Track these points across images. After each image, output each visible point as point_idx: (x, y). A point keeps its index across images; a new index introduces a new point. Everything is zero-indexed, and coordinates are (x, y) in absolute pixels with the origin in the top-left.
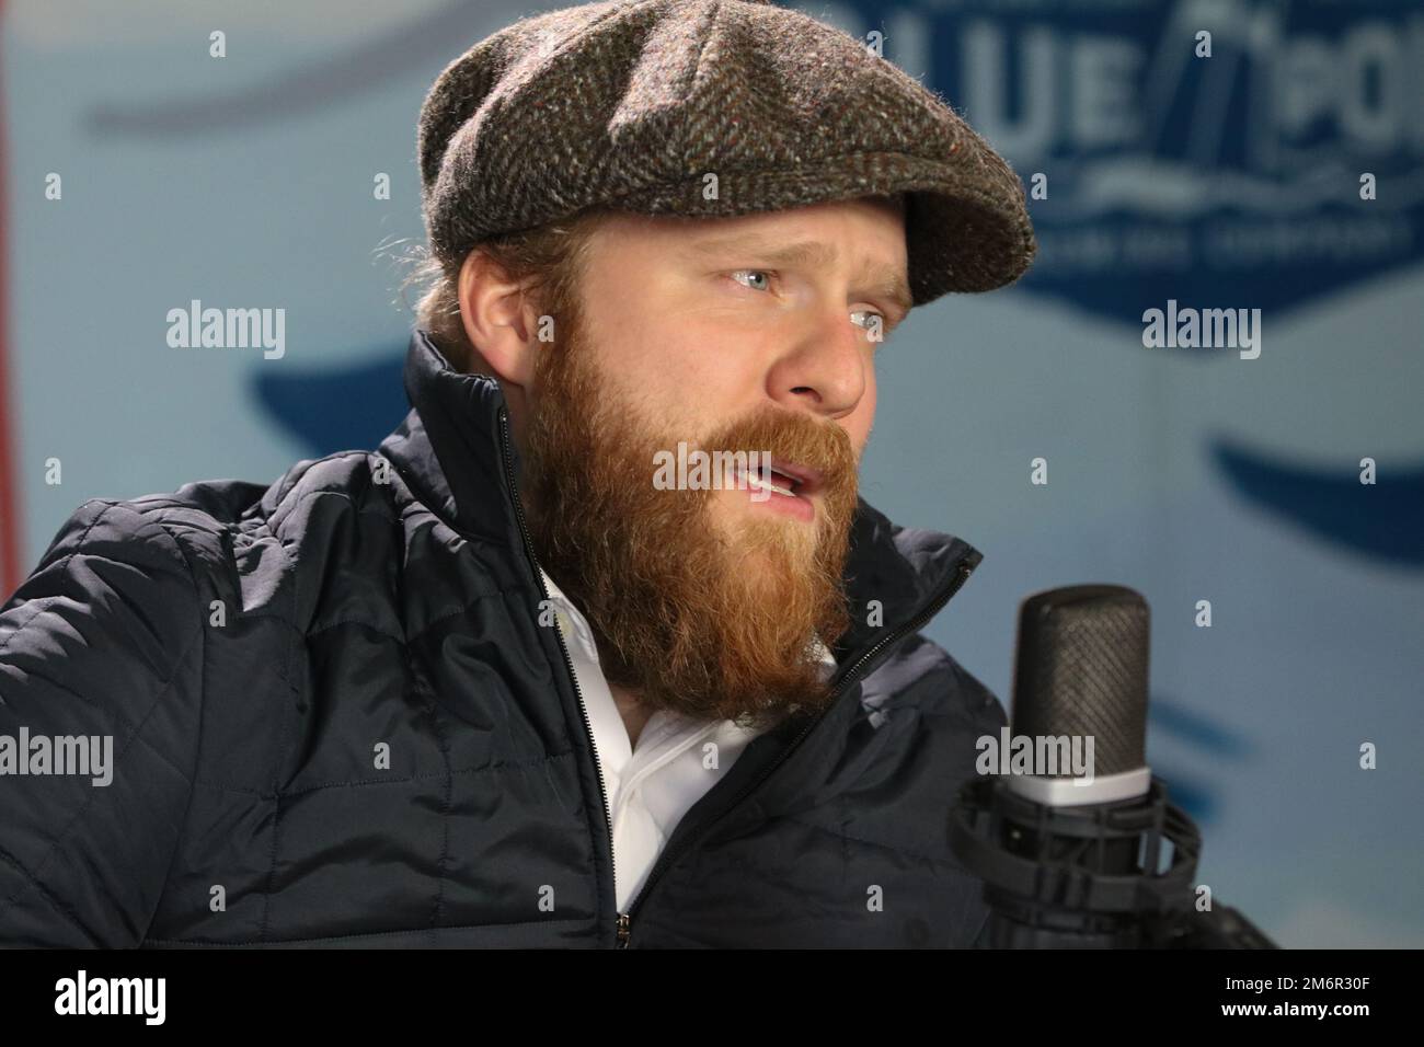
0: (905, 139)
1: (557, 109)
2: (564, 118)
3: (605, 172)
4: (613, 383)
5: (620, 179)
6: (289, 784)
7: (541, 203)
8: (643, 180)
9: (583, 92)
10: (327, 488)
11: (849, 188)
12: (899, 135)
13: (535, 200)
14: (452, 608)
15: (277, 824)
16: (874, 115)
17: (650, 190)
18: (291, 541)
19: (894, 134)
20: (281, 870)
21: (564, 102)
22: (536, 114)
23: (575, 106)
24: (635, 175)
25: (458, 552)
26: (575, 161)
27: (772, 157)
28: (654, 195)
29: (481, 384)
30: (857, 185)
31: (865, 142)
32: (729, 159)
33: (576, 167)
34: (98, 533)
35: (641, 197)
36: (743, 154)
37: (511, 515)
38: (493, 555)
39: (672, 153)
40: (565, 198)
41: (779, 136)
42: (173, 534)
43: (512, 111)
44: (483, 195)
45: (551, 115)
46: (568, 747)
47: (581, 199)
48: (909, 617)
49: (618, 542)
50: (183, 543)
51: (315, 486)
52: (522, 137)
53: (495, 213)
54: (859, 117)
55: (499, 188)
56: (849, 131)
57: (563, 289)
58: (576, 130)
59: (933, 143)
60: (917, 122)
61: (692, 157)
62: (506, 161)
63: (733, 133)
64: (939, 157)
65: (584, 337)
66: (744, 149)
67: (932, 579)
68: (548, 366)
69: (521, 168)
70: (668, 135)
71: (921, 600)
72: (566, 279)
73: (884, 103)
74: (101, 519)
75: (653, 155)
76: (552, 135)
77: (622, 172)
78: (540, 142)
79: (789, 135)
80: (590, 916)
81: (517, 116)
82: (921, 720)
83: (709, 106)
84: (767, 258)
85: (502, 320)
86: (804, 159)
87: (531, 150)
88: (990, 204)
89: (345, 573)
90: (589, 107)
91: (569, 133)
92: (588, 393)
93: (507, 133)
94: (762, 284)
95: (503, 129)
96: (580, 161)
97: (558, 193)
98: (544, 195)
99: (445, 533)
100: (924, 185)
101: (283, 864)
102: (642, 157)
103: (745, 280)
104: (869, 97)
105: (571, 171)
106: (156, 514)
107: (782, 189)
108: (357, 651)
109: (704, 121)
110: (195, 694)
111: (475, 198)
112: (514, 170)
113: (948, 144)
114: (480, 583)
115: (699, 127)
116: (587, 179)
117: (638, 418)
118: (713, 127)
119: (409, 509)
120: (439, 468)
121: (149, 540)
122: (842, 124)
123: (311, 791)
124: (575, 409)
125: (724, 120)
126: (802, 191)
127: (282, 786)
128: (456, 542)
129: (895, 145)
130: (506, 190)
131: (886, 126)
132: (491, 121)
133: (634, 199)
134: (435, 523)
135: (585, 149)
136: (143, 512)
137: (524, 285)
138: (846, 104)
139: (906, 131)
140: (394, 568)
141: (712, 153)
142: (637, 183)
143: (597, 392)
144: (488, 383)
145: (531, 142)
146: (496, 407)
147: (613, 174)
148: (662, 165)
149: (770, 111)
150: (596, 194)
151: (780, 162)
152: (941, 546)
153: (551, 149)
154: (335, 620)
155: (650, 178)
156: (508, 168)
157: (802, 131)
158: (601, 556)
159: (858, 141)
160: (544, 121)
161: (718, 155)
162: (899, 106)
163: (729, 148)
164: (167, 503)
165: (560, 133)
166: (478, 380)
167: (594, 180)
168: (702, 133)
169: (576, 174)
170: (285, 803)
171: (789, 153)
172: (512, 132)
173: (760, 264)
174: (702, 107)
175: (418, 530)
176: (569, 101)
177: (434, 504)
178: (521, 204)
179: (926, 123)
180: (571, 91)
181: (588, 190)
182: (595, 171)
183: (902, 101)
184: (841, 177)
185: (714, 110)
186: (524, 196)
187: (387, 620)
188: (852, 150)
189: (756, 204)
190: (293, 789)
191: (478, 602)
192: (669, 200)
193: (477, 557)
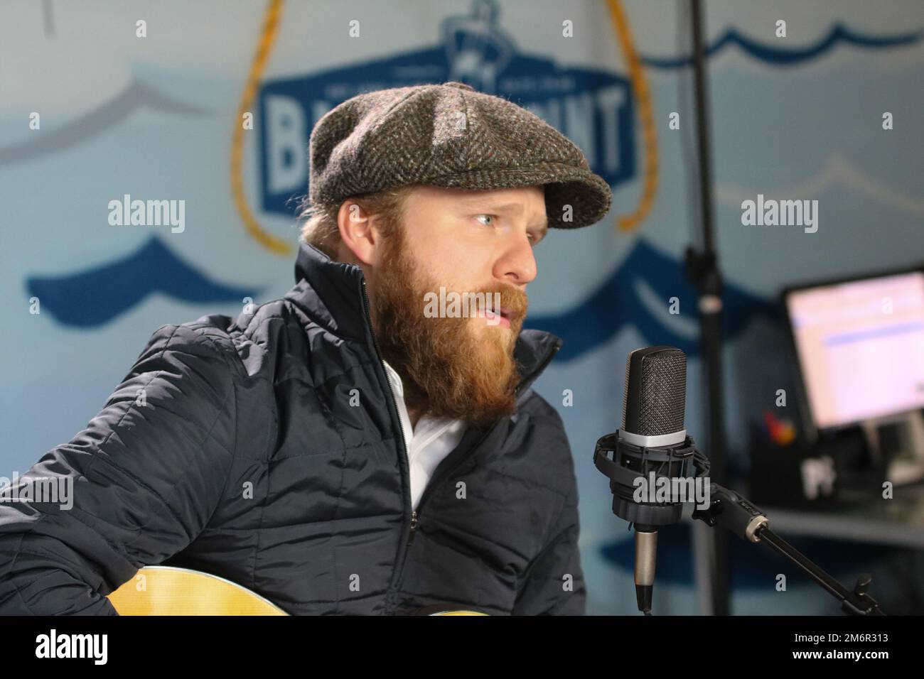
0: (564, 157)
1: (397, 136)
2: (401, 141)
3: (427, 166)
4: (423, 266)
5: (434, 170)
6: (273, 456)
7: (391, 179)
8: (446, 171)
9: (408, 129)
10: (273, 316)
11: (546, 178)
12: (562, 155)
13: (388, 178)
14: (337, 372)
15: (269, 475)
16: (550, 145)
17: (448, 176)
18: (262, 342)
19: (559, 155)
20: (270, 496)
21: (400, 134)
22: (388, 139)
23: (405, 136)
24: (442, 169)
25: (340, 346)
26: (412, 161)
27: (507, 163)
28: (450, 179)
29: (350, 268)
30: (550, 177)
31: (547, 158)
32: (488, 163)
33: (412, 164)
34: (174, 341)
35: (442, 179)
36: (494, 161)
37: (368, 328)
38: (358, 347)
39: (462, 159)
40: (404, 178)
41: (510, 154)
42: (212, 340)
43: (376, 137)
44: (359, 175)
45: (395, 140)
46: (392, 435)
47: (412, 179)
48: (533, 370)
49: (424, 340)
50: (218, 344)
51: (266, 316)
52: (383, 149)
53: (363, 184)
54: (544, 146)
55: (370, 172)
56: (541, 152)
57: (395, 221)
58: (410, 147)
59: (575, 159)
60: (569, 150)
61: (471, 161)
62: (374, 160)
63: (490, 151)
64: (576, 166)
65: (407, 244)
66: (495, 159)
67: (542, 353)
68: (389, 257)
69: (383, 164)
70: (461, 151)
71: (538, 362)
72: (396, 216)
73: (554, 140)
74: (175, 334)
75: (453, 160)
76: (398, 149)
77: (436, 167)
78: (392, 152)
79: (514, 153)
80: (400, 513)
81: (379, 139)
82: (530, 419)
83: (479, 138)
84: (495, 209)
85: (360, 234)
86: (520, 165)
87: (388, 156)
88: (600, 189)
89: (288, 355)
90: (412, 136)
91: (406, 148)
92: (409, 270)
93: (375, 147)
94: (490, 223)
95: (372, 145)
96: (414, 161)
97: (401, 176)
98: (393, 176)
99: (330, 337)
100: (577, 178)
101: (272, 493)
102: (447, 160)
103: (483, 219)
104: (547, 137)
105: (410, 166)
106: (201, 331)
107: (515, 178)
108: (297, 392)
109: (477, 145)
110: (233, 413)
111: (354, 177)
112: (379, 164)
113: (580, 161)
114: (351, 360)
115: (475, 148)
116: (417, 170)
117: (435, 283)
118: (481, 148)
119: (309, 326)
120: (324, 307)
121: (203, 343)
122: (537, 149)
123: (285, 458)
124: (404, 277)
125: (486, 145)
126: (525, 179)
127: (270, 457)
128: (338, 341)
129: (560, 160)
130: (373, 174)
131: (556, 151)
132: (366, 141)
133: (438, 180)
134: (324, 333)
135: (417, 156)
136: (193, 330)
137: (372, 218)
138: (538, 140)
139: (565, 153)
140: (306, 353)
141: (480, 160)
142: (442, 173)
143: (415, 269)
144: (354, 268)
145: (387, 152)
146: (361, 278)
147: (431, 168)
148: (457, 165)
149: (502, 142)
150: (421, 177)
151: (510, 165)
152: (544, 337)
153: (399, 156)
154: (285, 378)
155: (449, 170)
156: (375, 164)
157: (519, 151)
158: (415, 347)
159: (545, 157)
160: (392, 142)
161: (483, 161)
162: (560, 142)
163: (488, 158)
164: (202, 326)
165: (402, 148)
166: (348, 266)
167: (421, 170)
168: (476, 150)
169: (412, 167)
170: (272, 466)
171: (515, 161)
172: (377, 147)
173: (492, 212)
174: (476, 138)
175: (316, 336)
176: (402, 133)
177: (322, 323)
178: (380, 180)
179: (573, 150)
180: (403, 128)
181: (417, 175)
182: (422, 166)
183: (561, 140)
184: (542, 173)
185: (481, 140)
186: (382, 177)
187: (307, 378)
188: (540, 161)
189: (503, 184)
190: (275, 458)
191: (351, 369)
192: (458, 181)
193: (349, 348)
